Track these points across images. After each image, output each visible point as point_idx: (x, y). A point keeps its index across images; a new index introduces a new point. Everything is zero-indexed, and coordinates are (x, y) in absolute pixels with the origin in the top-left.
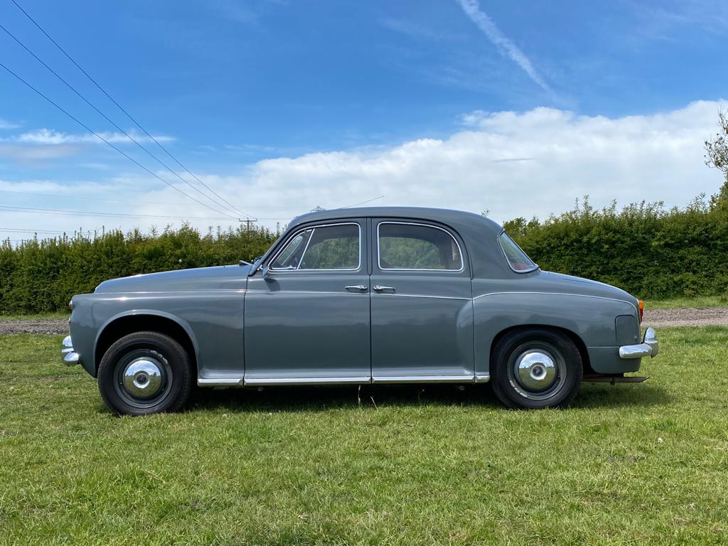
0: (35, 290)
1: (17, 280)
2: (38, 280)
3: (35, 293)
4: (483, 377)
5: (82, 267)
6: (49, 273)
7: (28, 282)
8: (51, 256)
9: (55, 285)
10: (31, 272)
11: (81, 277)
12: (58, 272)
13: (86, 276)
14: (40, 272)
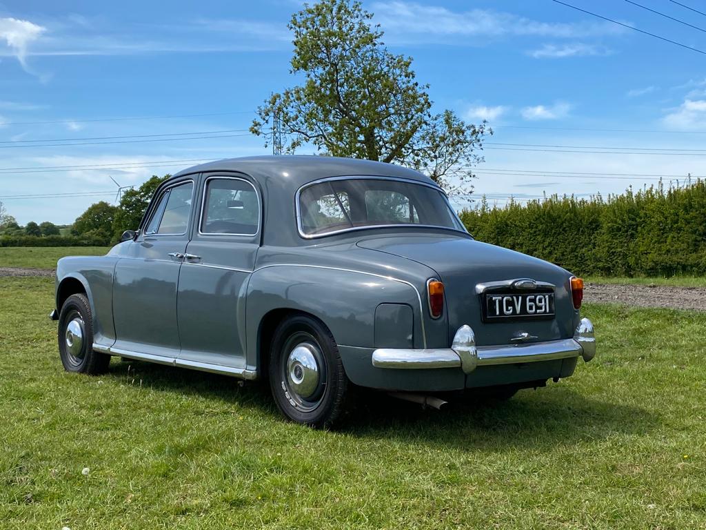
0: (613, 250)
1: (599, 240)
2: (617, 239)
3: (613, 253)
4: (251, 371)
5: (658, 224)
6: (627, 231)
7: (607, 241)
8: (629, 212)
9: (632, 245)
10: (611, 230)
11: (658, 236)
12: (636, 230)
13: (663, 234)
14: (619, 230)
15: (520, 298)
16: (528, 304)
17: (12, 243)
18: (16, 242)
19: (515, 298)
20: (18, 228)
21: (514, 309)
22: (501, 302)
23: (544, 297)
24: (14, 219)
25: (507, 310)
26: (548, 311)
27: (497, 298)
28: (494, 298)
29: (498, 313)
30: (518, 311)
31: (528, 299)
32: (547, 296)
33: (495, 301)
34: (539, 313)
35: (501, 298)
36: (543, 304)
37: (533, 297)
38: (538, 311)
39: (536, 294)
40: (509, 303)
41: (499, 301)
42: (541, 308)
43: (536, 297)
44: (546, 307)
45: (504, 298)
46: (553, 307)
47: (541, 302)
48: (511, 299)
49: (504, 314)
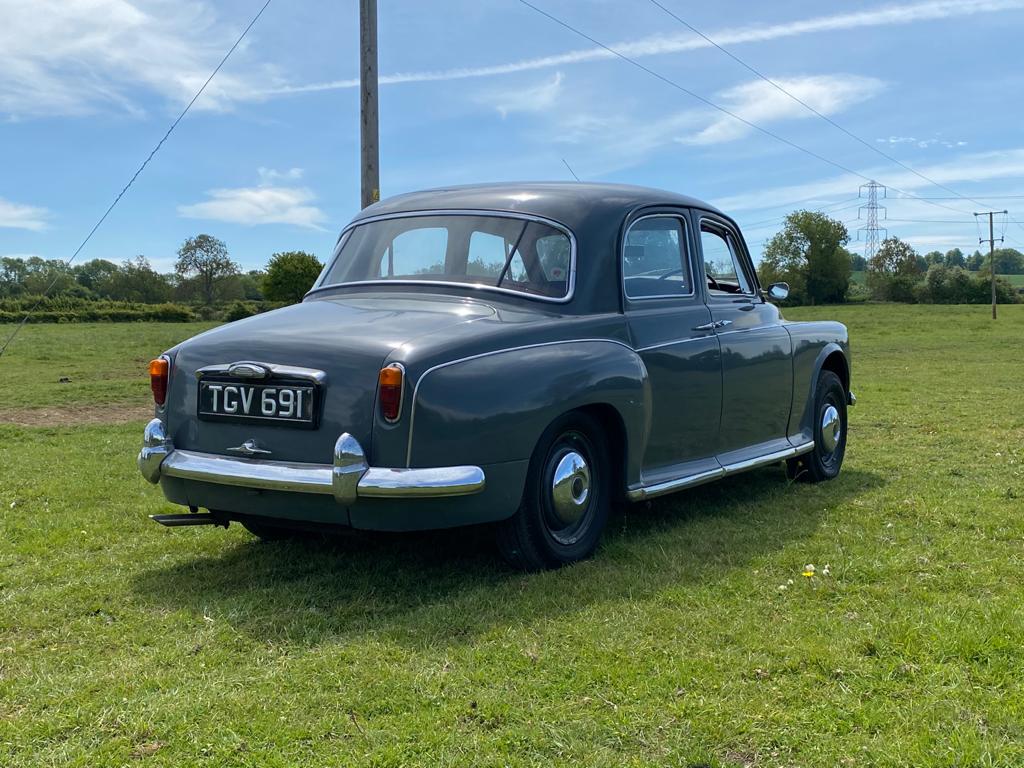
15: (252, 390)
16: (265, 400)
19: (243, 389)
21: (240, 405)
22: (221, 394)
23: (295, 392)
25: (229, 405)
26: (299, 414)
27: (214, 388)
28: (210, 387)
29: (215, 409)
30: (246, 407)
31: (263, 393)
32: (299, 392)
33: (212, 391)
34: (282, 416)
35: (220, 388)
36: (292, 404)
37: (274, 391)
38: (281, 413)
39: (279, 387)
40: (233, 396)
41: (219, 392)
42: (286, 409)
43: (278, 391)
44: (295, 408)
45: (224, 388)
46: (310, 409)
47: (288, 400)
48: (234, 389)
49: (224, 412)
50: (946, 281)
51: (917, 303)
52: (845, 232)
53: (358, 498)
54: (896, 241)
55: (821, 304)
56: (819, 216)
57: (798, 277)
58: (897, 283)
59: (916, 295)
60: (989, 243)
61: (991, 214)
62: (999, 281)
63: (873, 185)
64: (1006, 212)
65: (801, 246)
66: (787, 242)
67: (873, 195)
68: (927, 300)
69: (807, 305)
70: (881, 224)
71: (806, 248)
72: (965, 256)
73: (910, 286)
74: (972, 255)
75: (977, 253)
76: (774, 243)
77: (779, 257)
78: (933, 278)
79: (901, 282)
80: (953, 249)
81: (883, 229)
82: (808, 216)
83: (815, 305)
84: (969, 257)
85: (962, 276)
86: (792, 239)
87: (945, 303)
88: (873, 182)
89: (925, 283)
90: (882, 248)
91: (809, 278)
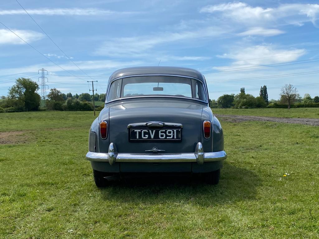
15: (154, 131)
16: (160, 134)
17: (302, 106)
18: (304, 105)
19: (150, 131)
20: (311, 99)
21: (150, 136)
22: (140, 133)
23: (173, 131)
24: (309, 95)
25: (144, 136)
26: (175, 137)
27: (138, 131)
28: (135, 131)
29: (138, 137)
30: (152, 136)
31: (160, 132)
32: (175, 131)
33: (136, 132)
34: (168, 139)
35: (140, 131)
36: (172, 135)
37: (164, 131)
38: (168, 138)
39: (166, 129)
40: (145, 133)
41: (139, 132)
42: (170, 136)
43: (166, 131)
44: (174, 136)
45: (142, 131)
46: (180, 136)
47: (171, 133)
48: (147, 131)
49: (142, 139)
50: (73, 103)
51: (63, 111)
52: (38, 86)
53: (204, 162)
54: (55, 90)
55: (30, 111)
56: (29, 80)
57: (21, 101)
58: (56, 104)
59: (63, 108)
60: (92, 91)
61: (93, 82)
62: (89, 103)
63: (43, 70)
64: (97, 81)
65: (22, 90)
66: (17, 89)
67: (43, 73)
68: (67, 110)
69: (26, 111)
70: (46, 84)
71: (24, 91)
72: (73, 95)
73: (61, 105)
74: (75, 95)
75: (77, 94)
76: (12, 89)
77: (14, 94)
78: (68, 103)
79: (58, 104)
80: (69, 93)
81: (47, 85)
82: (24, 79)
83: (28, 111)
84: (74, 95)
85: (78, 102)
86: (19, 88)
87: (72, 111)
88: (43, 69)
89: (66, 104)
90: (51, 92)
91: (26, 102)
